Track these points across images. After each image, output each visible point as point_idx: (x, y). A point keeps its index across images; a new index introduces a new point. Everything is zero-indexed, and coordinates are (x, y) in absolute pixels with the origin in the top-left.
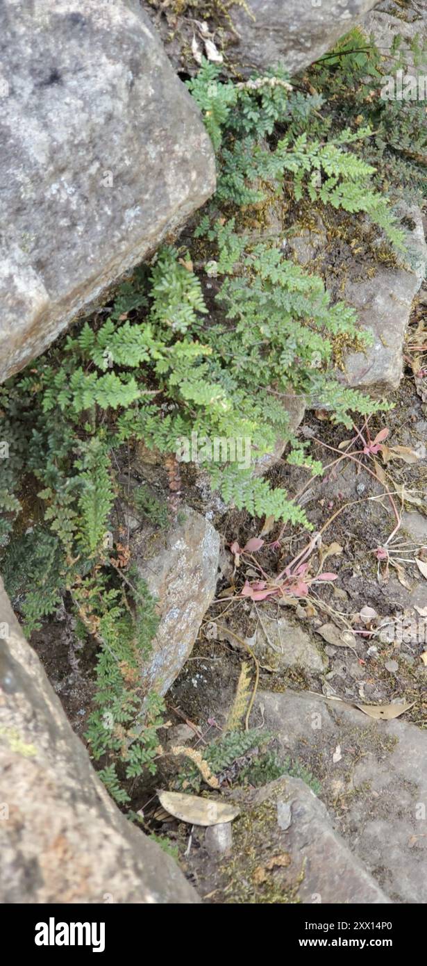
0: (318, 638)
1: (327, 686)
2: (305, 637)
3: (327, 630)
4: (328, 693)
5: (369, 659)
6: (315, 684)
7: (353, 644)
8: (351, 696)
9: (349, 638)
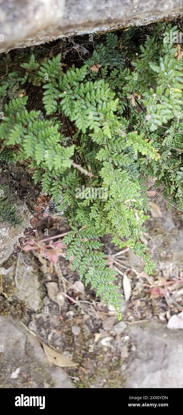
0: (44, 289)
1: (33, 323)
2: (37, 284)
3: (52, 286)
4: (31, 328)
5: (66, 318)
6: (26, 318)
7: (61, 303)
8: (43, 336)
9: (61, 298)
